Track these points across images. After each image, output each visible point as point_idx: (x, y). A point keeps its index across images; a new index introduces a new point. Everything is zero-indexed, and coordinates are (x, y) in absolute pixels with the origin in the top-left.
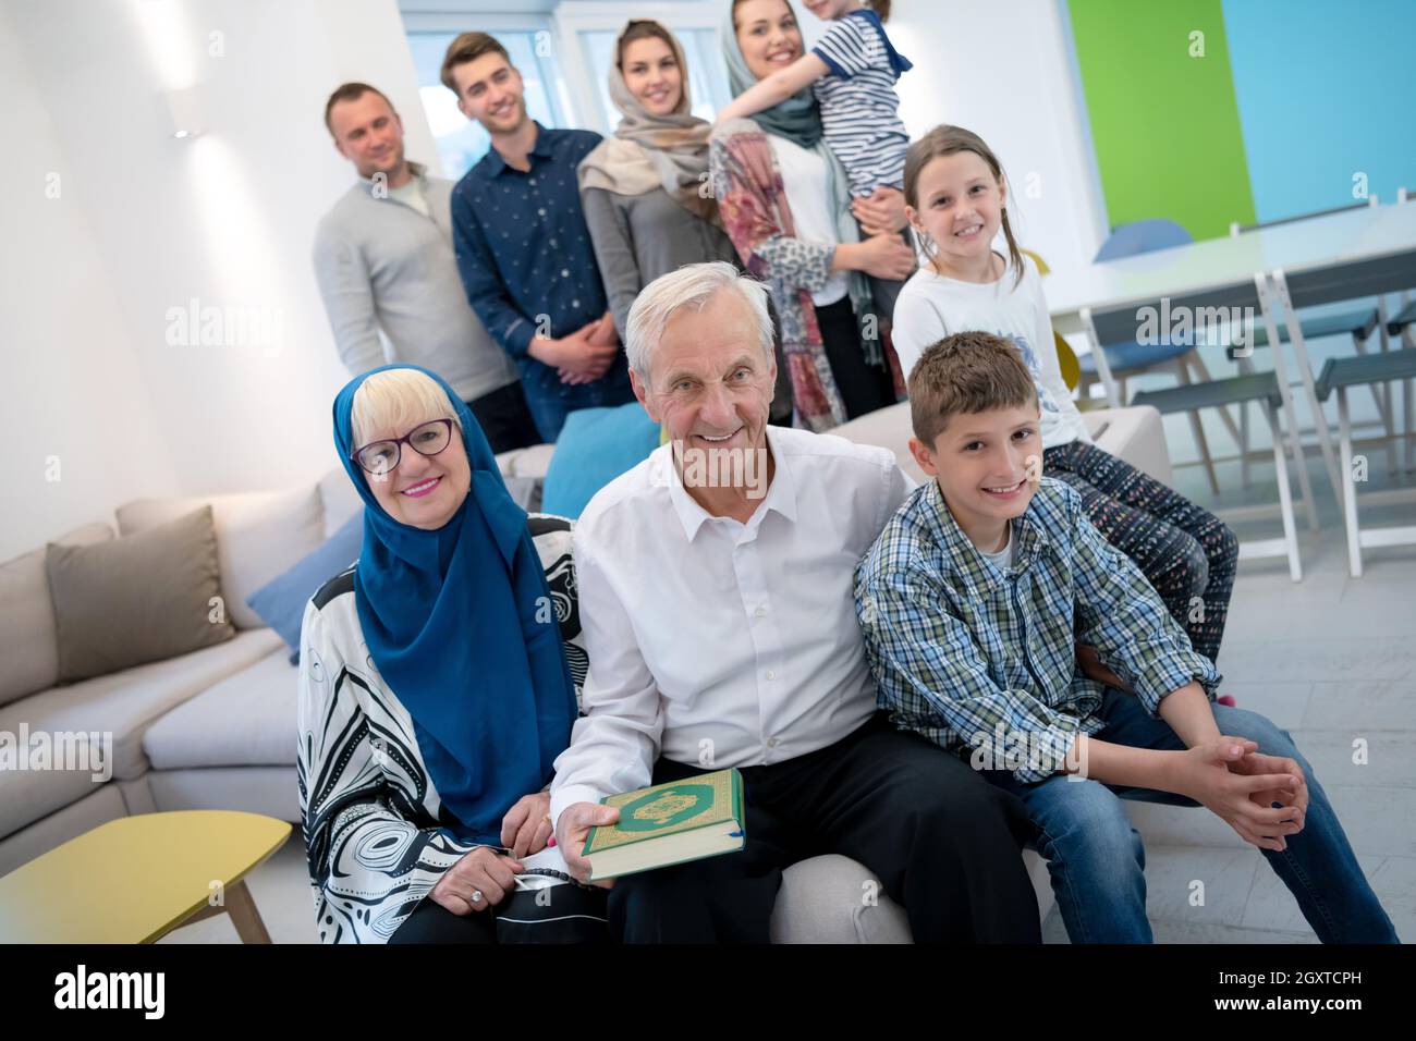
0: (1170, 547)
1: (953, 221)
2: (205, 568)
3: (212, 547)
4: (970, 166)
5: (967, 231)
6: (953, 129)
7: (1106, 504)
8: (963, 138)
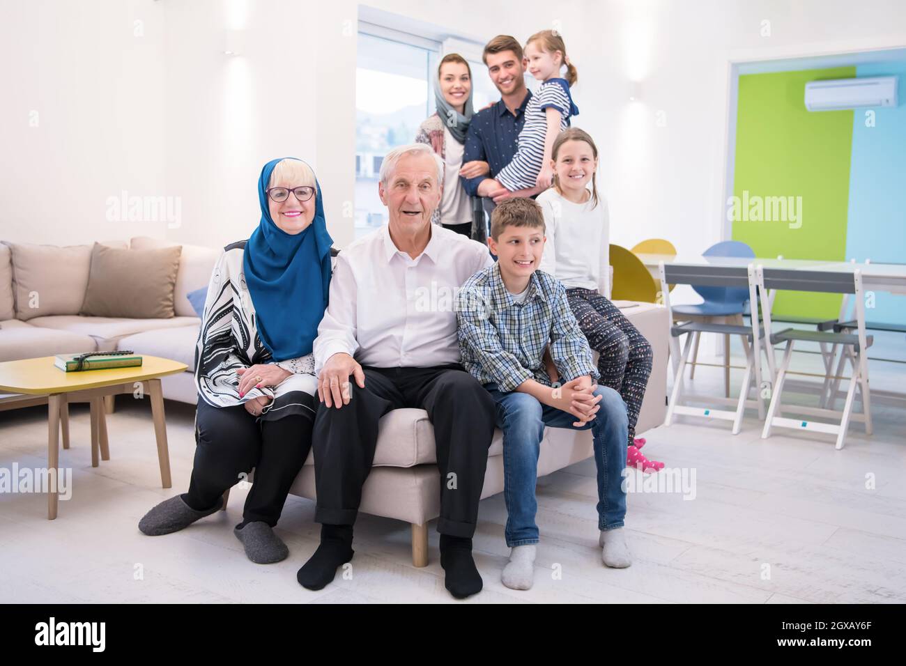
0: (614, 336)
1: (571, 170)
2: (169, 277)
3: (176, 267)
4: (583, 148)
5: (576, 177)
6: (580, 130)
7: (593, 314)
8: (583, 135)
